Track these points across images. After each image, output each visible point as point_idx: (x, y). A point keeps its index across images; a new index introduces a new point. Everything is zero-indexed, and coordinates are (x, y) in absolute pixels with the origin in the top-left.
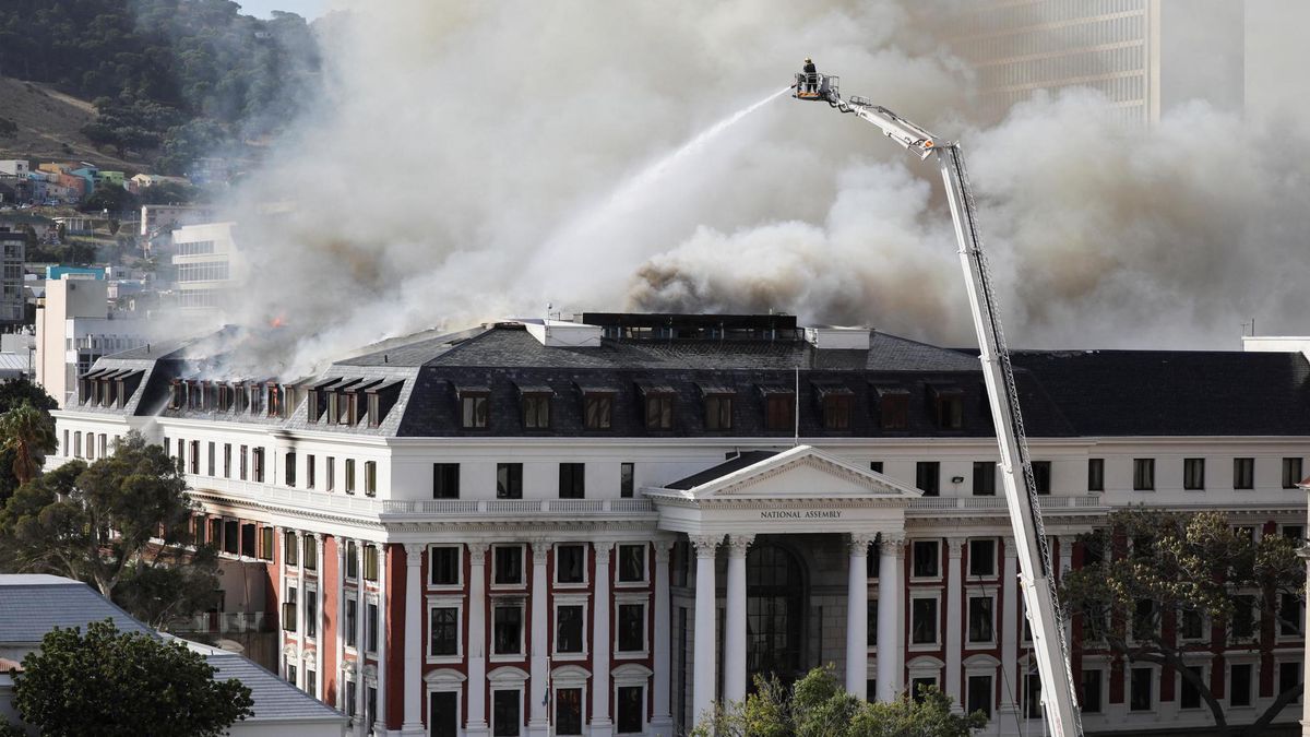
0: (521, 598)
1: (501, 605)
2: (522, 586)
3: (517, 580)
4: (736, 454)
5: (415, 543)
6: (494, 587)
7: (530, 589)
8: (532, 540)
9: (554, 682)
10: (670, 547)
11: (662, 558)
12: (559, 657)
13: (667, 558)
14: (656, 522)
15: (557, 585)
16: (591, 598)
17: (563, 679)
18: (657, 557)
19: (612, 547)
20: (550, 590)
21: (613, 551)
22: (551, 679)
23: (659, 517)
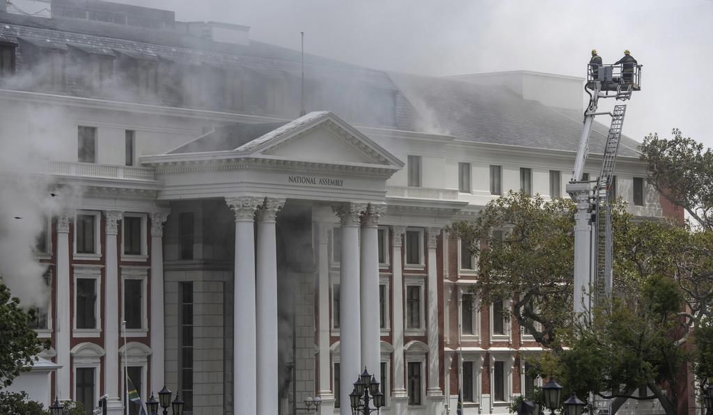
2: (48, 256)
7: (55, 258)
10: (165, 220)
11: (157, 232)
12: (80, 334)
13: (160, 233)
14: (157, 192)
15: (77, 257)
16: (103, 271)
17: (81, 357)
18: (153, 230)
19: (120, 217)
20: (72, 261)
21: (119, 222)
22: (72, 358)
23: (163, 186)
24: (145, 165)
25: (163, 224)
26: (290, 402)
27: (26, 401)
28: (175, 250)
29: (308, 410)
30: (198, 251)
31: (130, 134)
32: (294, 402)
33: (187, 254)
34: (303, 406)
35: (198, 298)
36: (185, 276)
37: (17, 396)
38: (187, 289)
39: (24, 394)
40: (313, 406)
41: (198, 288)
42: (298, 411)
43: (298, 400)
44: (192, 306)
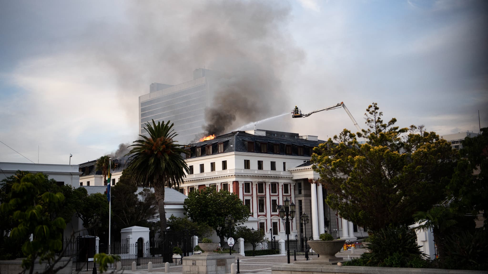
0: (264, 197)
1: (260, 199)
2: (264, 194)
3: (263, 192)
4: (306, 161)
5: (242, 181)
6: (258, 194)
7: (265, 195)
8: (266, 181)
9: (272, 220)
10: (294, 184)
11: (292, 188)
12: (273, 213)
13: (293, 188)
14: (292, 177)
15: (271, 194)
16: (279, 198)
17: (274, 219)
18: (291, 187)
19: (282, 184)
20: (270, 195)
21: (282, 185)
22: (271, 220)
23: (293, 176)
24: (289, 171)
25: (294, 186)
26: (329, 230)
27: (247, 228)
28: (297, 192)
29: (334, 233)
30: (303, 192)
31: (284, 163)
32: (331, 230)
33: (300, 193)
34: (333, 232)
35: (303, 204)
36: (299, 199)
37: (245, 227)
38: (300, 202)
39: (246, 227)
40: (335, 232)
41: (303, 201)
42: (332, 233)
43: (332, 230)
44: (302, 206)
